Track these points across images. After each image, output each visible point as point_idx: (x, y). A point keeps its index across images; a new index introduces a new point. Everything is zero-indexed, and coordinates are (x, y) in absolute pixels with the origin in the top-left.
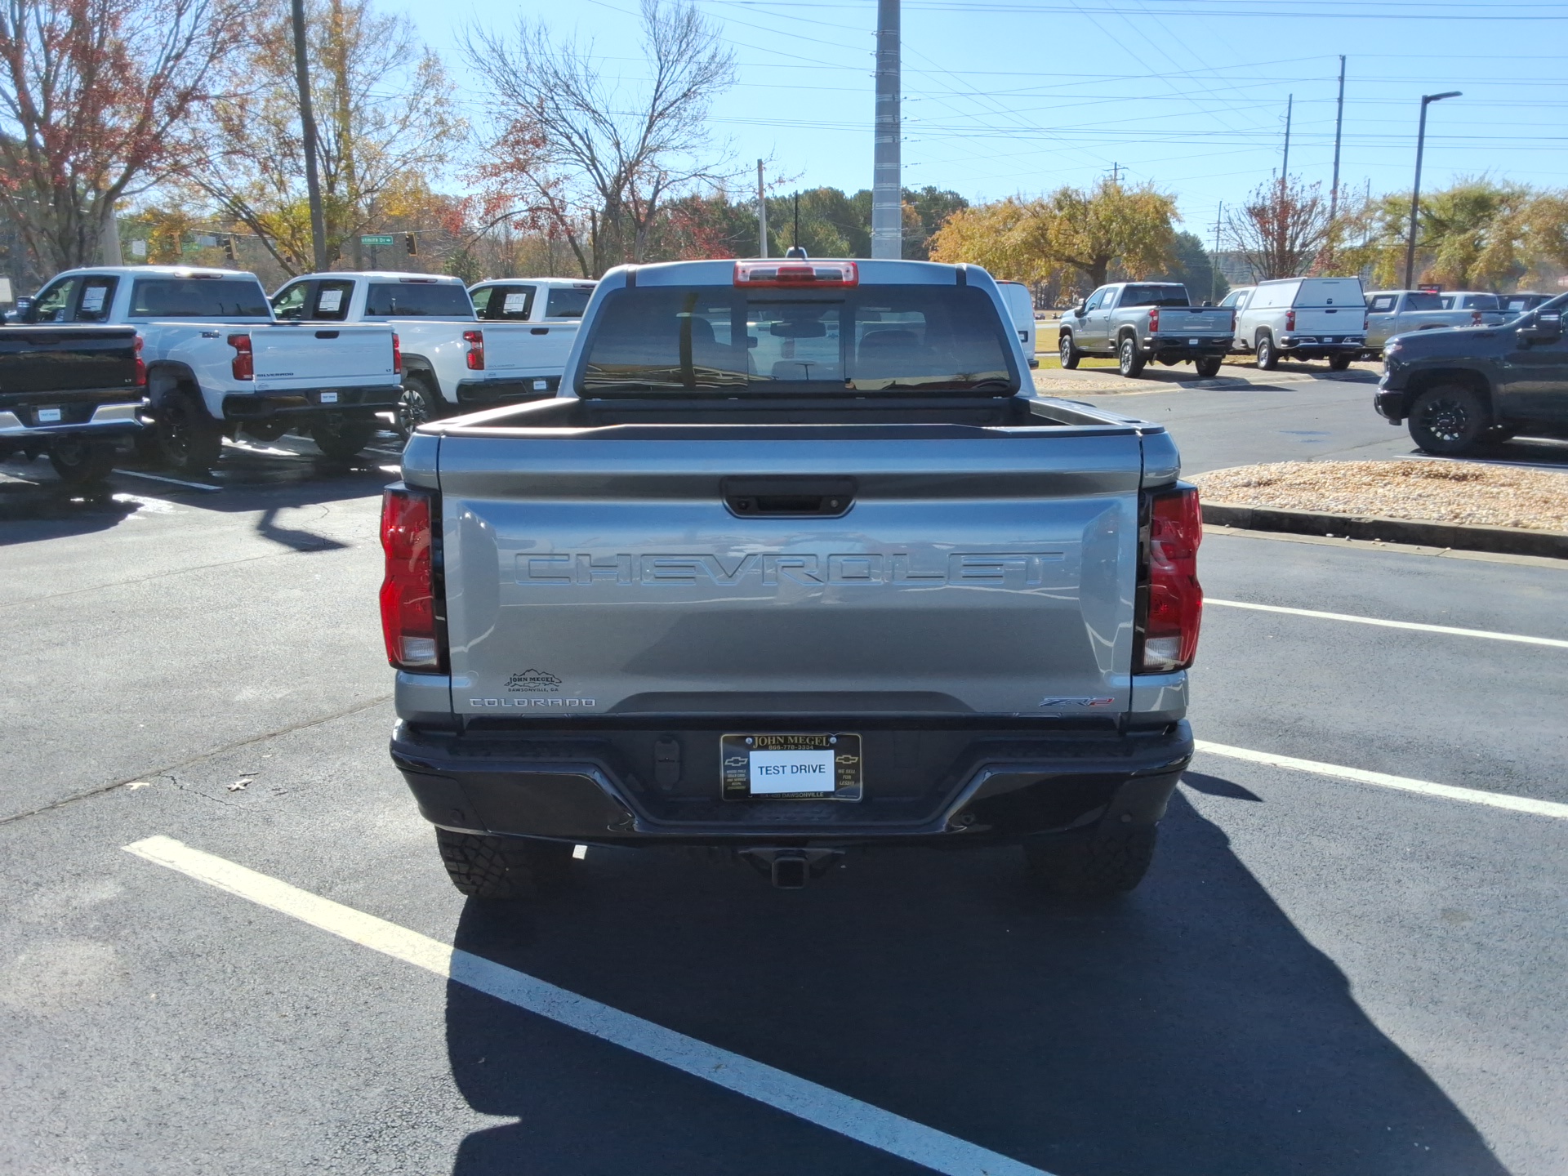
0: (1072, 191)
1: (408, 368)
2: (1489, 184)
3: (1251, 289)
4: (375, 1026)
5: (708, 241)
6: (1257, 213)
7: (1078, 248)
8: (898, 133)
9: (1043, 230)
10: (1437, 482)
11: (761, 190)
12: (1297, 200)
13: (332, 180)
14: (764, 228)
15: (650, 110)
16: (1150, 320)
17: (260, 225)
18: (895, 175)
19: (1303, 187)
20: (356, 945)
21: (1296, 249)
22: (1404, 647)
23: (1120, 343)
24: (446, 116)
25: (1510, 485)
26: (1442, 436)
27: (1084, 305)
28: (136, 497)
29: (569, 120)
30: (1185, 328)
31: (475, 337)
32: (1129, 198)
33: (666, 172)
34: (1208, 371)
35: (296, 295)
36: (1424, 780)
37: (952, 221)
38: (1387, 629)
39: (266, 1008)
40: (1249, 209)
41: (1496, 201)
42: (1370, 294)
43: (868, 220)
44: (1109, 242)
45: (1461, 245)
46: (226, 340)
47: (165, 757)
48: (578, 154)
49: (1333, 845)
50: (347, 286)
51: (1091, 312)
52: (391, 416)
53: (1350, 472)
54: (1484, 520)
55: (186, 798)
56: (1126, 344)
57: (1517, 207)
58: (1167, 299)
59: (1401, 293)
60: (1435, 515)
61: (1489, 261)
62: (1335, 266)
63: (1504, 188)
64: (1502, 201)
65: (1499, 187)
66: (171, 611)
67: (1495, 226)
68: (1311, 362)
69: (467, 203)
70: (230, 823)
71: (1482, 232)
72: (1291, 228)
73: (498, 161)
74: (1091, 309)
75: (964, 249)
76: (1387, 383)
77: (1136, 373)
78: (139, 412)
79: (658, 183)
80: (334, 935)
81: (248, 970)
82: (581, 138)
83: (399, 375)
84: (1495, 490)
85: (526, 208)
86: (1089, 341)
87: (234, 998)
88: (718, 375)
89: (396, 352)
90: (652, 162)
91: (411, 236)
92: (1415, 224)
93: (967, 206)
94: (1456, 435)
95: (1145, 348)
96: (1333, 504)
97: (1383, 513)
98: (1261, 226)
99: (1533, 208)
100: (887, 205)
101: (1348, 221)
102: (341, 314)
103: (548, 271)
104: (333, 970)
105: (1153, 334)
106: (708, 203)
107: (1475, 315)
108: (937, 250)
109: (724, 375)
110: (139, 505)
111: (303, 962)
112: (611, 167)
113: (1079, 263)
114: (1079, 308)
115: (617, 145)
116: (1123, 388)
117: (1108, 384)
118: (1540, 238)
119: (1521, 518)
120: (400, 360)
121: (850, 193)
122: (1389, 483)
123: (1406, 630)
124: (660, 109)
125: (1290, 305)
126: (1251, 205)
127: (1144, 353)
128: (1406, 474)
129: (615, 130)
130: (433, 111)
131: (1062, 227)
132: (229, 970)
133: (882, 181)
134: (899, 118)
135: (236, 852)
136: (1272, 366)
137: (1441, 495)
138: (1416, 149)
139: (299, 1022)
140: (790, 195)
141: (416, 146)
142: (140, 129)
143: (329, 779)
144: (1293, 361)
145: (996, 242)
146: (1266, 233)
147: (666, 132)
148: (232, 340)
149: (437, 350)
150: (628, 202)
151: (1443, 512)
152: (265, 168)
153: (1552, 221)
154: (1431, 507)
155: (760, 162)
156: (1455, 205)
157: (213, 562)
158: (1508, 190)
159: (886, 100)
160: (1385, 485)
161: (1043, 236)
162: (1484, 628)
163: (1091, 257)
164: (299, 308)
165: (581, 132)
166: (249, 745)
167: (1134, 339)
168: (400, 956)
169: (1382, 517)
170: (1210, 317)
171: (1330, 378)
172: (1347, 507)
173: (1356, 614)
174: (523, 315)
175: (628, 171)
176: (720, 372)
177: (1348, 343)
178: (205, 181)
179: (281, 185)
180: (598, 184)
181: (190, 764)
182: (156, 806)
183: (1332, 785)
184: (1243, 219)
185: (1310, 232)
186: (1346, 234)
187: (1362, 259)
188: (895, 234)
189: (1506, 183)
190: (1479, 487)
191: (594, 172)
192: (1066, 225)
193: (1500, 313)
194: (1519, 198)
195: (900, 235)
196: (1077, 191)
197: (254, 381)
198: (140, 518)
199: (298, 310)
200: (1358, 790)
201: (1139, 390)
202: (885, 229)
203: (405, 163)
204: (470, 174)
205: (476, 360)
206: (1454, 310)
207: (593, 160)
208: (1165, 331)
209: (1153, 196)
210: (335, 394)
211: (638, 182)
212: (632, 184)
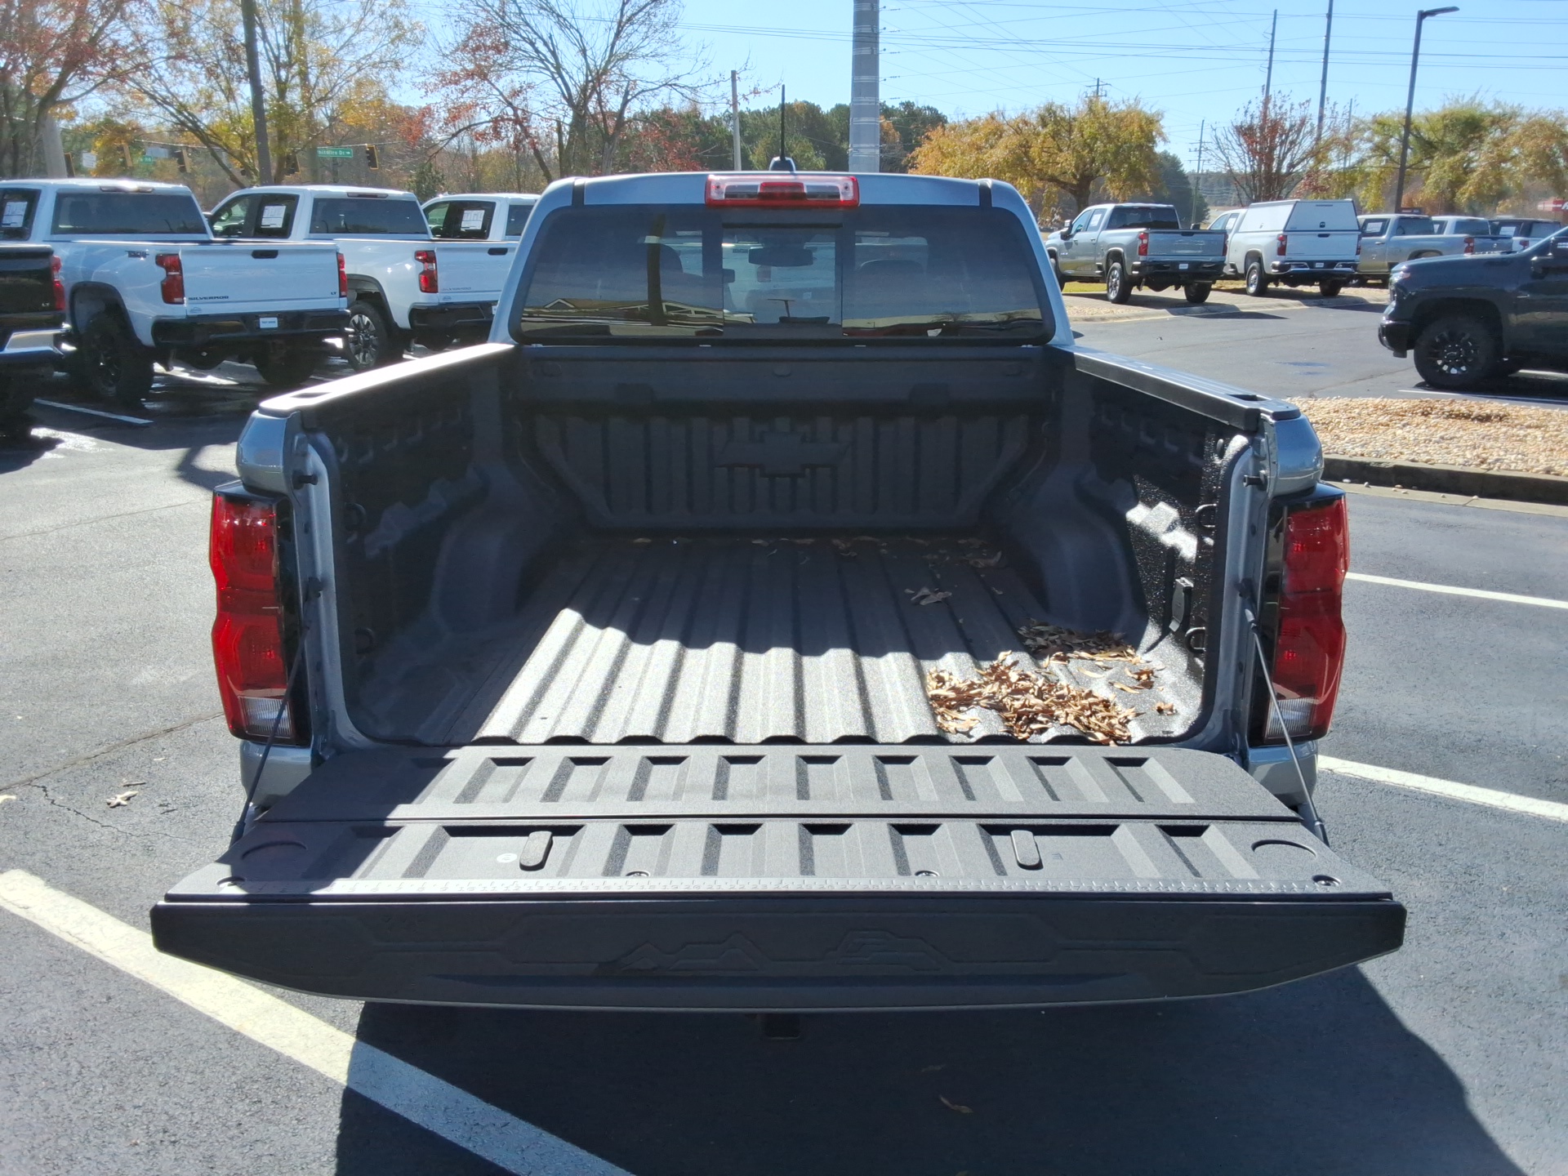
0: (1057, 107)
1: (356, 290)
2: (1480, 104)
3: (1242, 211)
4: (247, 1162)
5: (680, 155)
6: (1245, 132)
7: (1061, 167)
8: (876, 43)
9: (1026, 147)
10: (1459, 422)
11: (735, 104)
12: (1286, 120)
13: (282, 87)
14: (738, 144)
15: (619, 15)
16: (1140, 243)
17: (207, 135)
18: (873, 89)
19: (1292, 105)
20: (235, 1035)
21: (1284, 170)
22: (1449, 616)
23: (1108, 267)
24: (401, 19)
25: (1537, 427)
26: (1449, 369)
27: (1071, 226)
28: (57, 432)
29: (533, 24)
30: (1174, 252)
31: (428, 257)
32: (1115, 114)
33: (635, 81)
34: (1197, 297)
35: (238, 211)
36: (1504, 791)
37: (932, 137)
38: (1428, 594)
39: (112, 1132)
40: (1236, 127)
41: (1487, 122)
42: (1362, 218)
43: (845, 137)
44: (1093, 161)
45: (1451, 167)
46: (154, 261)
47: (40, 761)
48: (542, 61)
49: (1416, 883)
50: (291, 201)
51: (1078, 234)
52: (338, 343)
53: (1365, 411)
54: (1513, 465)
55: (56, 817)
56: (1114, 269)
57: (1507, 129)
58: (1157, 222)
59: (1393, 216)
60: (1461, 460)
61: (1479, 185)
62: (1323, 189)
63: (1495, 108)
64: (1493, 123)
65: (1490, 107)
66: (76, 569)
67: (1485, 147)
68: (1301, 288)
69: (427, 112)
70: (103, 852)
71: (1472, 154)
72: (1278, 148)
73: (458, 69)
74: (1077, 231)
75: (945, 167)
76: (1393, 312)
77: (1124, 298)
78: (58, 339)
79: (627, 93)
80: (209, 1019)
81: (98, 1071)
82: (545, 44)
83: (345, 299)
84: (1522, 433)
85: (488, 119)
86: (1076, 266)
87: (74, 1117)
88: (689, 312)
89: (341, 274)
90: (621, 71)
91: (372, 149)
92: (1405, 144)
93: (946, 122)
94: (1464, 368)
95: (1134, 272)
96: (1349, 447)
97: (1404, 457)
98: (1248, 145)
99: (1525, 129)
100: (864, 120)
101: (1333, 142)
102: (284, 232)
103: (516, 186)
104: (202, 1072)
105: (1142, 258)
106: (679, 116)
107: (1468, 241)
108: (916, 168)
109: (696, 312)
110: (59, 441)
111: (166, 1059)
112: (577, 76)
113: (1063, 182)
114: (1065, 230)
115: (584, 52)
116: (1111, 315)
117: (1096, 310)
118: (1531, 160)
119: (1553, 464)
120: (346, 282)
121: (826, 108)
122: (1408, 424)
123: (1448, 596)
124: (629, 14)
125: (1282, 228)
126: (1239, 124)
127: (1132, 276)
128: (1425, 414)
129: (581, 36)
130: (389, 13)
131: (1045, 145)
132: (74, 1072)
133: (860, 95)
134: (877, 28)
135: (104, 895)
136: (1262, 292)
137: (1465, 438)
138: (1410, 67)
139: (152, 1153)
140: (765, 109)
141: (370, 52)
142: (75, 30)
143: (228, 790)
144: (1283, 287)
145: (977, 160)
146: (1253, 152)
147: (635, 39)
148: (160, 260)
149: (389, 270)
150: (596, 114)
151: (1469, 456)
152: (210, 73)
153: (1544, 143)
154: (1455, 450)
155: (734, 73)
156: (1446, 126)
157: (131, 510)
158: (1498, 111)
159: (864, 9)
160: (1404, 426)
161: (1026, 153)
162: (1533, 594)
163: (1074, 176)
164: (240, 224)
165: (545, 37)
166: (140, 744)
167: (1122, 263)
168: (288, 1052)
169: (1403, 461)
170: (1200, 241)
171: (1321, 305)
172: (1366, 451)
173: (1390, 576)
174: (482, 234)
175: (596, 80)
176: (693, 309)
177: (1339, 268)
178: (148, 88)
179: (230, 94)
180: (563, 93)
181: (68, 770)
182: (18, 828)
183: (1401, 798)
184: (1230, 138)
185: (1299, 151)
186: (1333, 154)
187: (1348, 180)
188: (873, 150)
189: (1498, 104)
190: (1504, 429)
191: (559, 80)
192: (1050, 142)
193: (1493, 239)
194: (1510, 118)
195: (878, 151)
196: (1061, 107)
197: (185, 305)
198: (59, 457)
199: (239, 227)
200: (1433, 805)
201: (1128, 317)
202: (862, 145)
203: (359, 69)
204: (428, 82)
205: (429, 282)
206: (1445, 235)
207: (558, 67)
208: (1154, 255)
209: (1139, 113)
210: (276, 319)
211: (606, 91)
212: (599, 94)
